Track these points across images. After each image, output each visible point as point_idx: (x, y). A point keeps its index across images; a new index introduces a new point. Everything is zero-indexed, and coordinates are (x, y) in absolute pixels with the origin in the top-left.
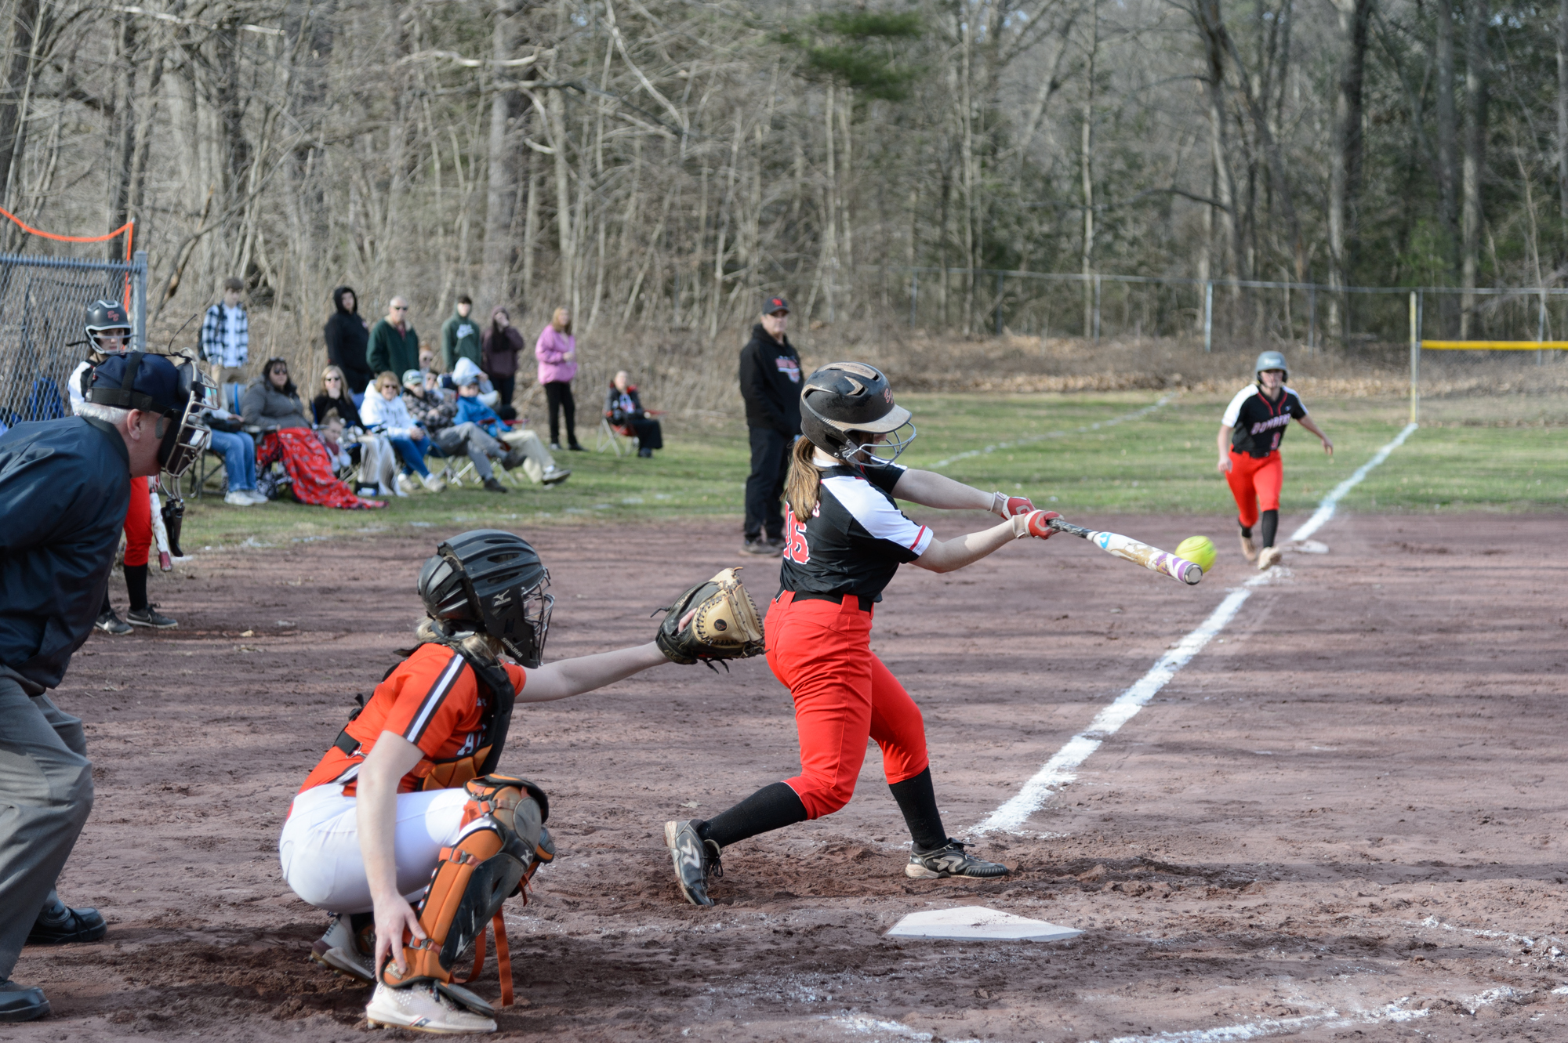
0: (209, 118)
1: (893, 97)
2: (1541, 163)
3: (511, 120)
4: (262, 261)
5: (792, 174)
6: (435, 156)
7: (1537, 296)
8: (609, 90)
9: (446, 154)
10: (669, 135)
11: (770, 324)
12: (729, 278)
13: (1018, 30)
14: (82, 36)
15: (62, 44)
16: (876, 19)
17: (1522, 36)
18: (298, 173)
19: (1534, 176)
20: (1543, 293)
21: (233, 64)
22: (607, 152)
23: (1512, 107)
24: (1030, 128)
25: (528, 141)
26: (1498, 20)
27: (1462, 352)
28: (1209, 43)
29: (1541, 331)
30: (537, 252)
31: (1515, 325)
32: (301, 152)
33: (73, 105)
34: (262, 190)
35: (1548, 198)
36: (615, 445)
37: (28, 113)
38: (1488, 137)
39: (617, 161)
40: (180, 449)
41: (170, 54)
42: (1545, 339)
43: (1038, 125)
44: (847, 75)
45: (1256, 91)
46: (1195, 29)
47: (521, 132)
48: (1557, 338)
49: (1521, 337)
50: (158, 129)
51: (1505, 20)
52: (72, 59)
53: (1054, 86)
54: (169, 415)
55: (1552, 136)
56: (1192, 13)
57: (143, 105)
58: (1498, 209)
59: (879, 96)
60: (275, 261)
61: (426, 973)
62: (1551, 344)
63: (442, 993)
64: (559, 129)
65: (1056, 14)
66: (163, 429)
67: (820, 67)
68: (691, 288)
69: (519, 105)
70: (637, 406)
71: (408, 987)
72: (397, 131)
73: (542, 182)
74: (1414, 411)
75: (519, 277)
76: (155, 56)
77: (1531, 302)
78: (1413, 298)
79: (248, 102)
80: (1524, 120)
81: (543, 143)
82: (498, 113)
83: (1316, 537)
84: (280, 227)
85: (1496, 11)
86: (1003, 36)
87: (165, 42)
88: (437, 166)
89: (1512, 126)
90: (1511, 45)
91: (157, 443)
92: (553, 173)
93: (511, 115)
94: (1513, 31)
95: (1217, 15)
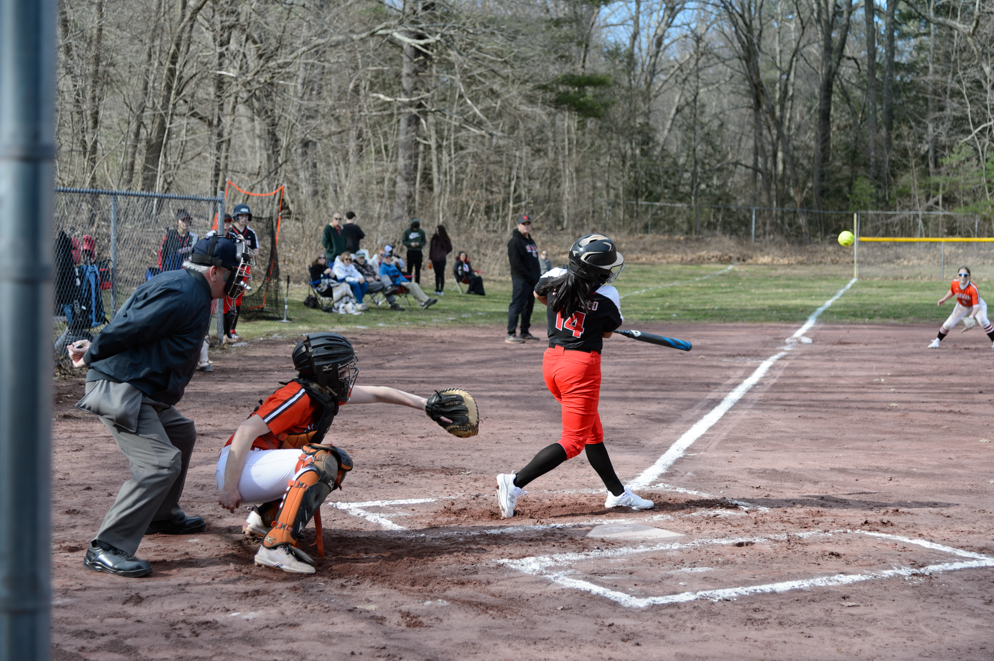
0: (259, 125)
1: (597, 116)
2: (919, 149)
3: (409, 128)
4: (287, 197)
5: (546, 154)
6: (372, 145)
7: (918, 215)
8: (457, 113)
9: (377, 145)
10: (487, 136)
11: (522, 228)
12: (516, 206)
13: (660, 84)
14: (197, 85)
15: (187, 91)
16: (589, 78)
17: (910, 86)
18: (305, 154)
19: (916, 155)
20: (920, 213)
21: (272, 100)
22: (456, 144)
23: (905, 121)
24: (666, 132)
25: (418, 139)
26: (898, 78)
27: (879, 242)
28: (754, 90)
29: (919, 232)
30: (422, 192)
31: (907, 229)
32: (306, 144)
33: (193, 120)
34: (286, 161)
35: (923, 166)
36: (459, 288)
37: (171, 123)
38: (893, 136)
39: (462, 148)
40: (235, 286)
41: (241, 95)
42: (921, 236)
43: (670, 130)
44: (575, 106)
45: (778, 113)
46: (747, 83)
47: (414, 134)
48: (927, 236)
49: (910, 235)
50: (234, 132)
51: (902, 78)
52: (193, 97)
53: (678, 111)
54: (230, 269)
55: (925, 136)
56: (745, 74)
57: (227, 121)
58: (898, 172)
59: (590, 116)
60: (292, 197)
61: (284, 540)
62: (924, 239)
63: (290, 551)
64: (433, 133)
65: (677, 76)
66: (227, 276)
67: (561, 102)
68: (498, 211)
69: (414, 121)
70: (470, 268)
71: (275, 548)
72: (353, 133)
73: (424, 159)
74: (856, 271)
75: (413, 205)
76: (233, 96)
77: (914, 218)
78: (855, 215)
79: (280, 118)
80: (911, 128)
81: (425, 139)
82: (403, 124)
83: (805, 335)
84: (295, 180)
85: (897, 74)
86: (652, 87)
87: (238, 88)
88: (373, 150)
89: (905, 130)
90: (904, 91)
91: (224, 283)
92: (429, 154)
93: (409, 125)
94: (905, 84)
95: (758, 75)
